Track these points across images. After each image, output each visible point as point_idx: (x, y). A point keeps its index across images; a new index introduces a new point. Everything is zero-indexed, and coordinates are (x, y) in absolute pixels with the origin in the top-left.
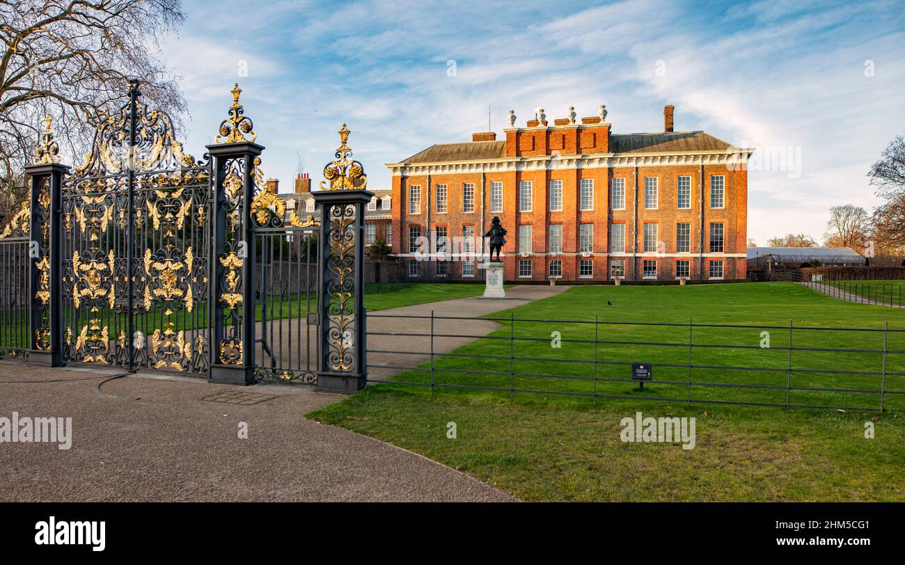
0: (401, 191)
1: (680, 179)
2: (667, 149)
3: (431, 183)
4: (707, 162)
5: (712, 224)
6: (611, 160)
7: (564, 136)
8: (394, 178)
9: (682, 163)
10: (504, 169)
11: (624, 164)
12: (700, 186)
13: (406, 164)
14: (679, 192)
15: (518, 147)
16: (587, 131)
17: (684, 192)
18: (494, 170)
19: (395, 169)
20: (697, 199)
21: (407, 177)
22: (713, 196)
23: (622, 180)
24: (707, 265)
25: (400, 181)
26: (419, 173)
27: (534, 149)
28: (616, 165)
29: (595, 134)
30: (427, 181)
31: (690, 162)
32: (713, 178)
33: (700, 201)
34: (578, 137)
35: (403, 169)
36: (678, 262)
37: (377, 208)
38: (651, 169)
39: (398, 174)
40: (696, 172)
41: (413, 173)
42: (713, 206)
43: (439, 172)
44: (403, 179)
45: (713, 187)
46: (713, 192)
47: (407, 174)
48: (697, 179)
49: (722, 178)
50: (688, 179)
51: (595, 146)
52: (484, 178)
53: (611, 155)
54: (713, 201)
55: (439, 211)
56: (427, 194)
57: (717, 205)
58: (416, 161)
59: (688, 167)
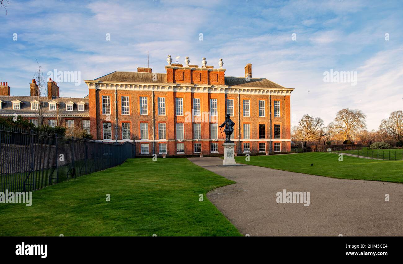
0: (96, 99)
1: (260, 101)
2: (252, 86)
3: (118, 95)
4: (272, 94)
5: (275, 125)
6: (226, 89)
7: (200, 74)
8: (90, 90)
9: (261, 93)
10: (166, 89)
11: (233, 92)
12: (269, 106)
13: (99, 81)
14: (260, 108)
15: (174, 78)
16: (213, 73)
17: (262, 108)
18: (160, 90)
19: (91, 84)
20: (268, 112)
21: (100, 90)
22: (275, 111)
23: (232, 101)
24: (273, 145)
25: (95, 92)
26: (109, 88)
27: (183, 80)
28: (229, 92)
29: (217, 75)
30: (115, 93)
31: (265, 94)
32: (275, 102)
33: (269, 113)
34: (209, 75)
35: (97, 84)
36: (260, 144)
37: (74, 109)
38: (246, 95)
39: (93, 87)
40: (267, 98)
41: (104, 88)
42: (275, 116)
43: (123, 88)
44: (97, 91)
45: (275, 107)
46: (275, 109)
47: (100, 88)
48: (268, 102)
49: (279, 102)
50: (264, 102)
51: (217, 81)
52: (154, 94)
53: (227, 87)
54: (275, 113)
55: (123, 113)
56: (115, 102)
57: (277, 115)
58: (105, 80)
59: (264, 96)
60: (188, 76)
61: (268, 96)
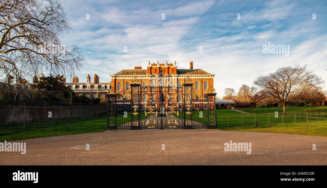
0: (115, 83)
1: (196, 82)
2: (192, 74)
3: (124, 82)
4: (203, 78)
5: (204, 94)
6: (177, 76)
7: (164, 69)
8: (112, 79)
9: (196, 78)
10: (147, 78)
11: (181, 78)
12: (201, 84)
13: (116, 75)
14: (196, 86)
15: (151, 72)
16: (171, 68)
18: (144, 78)
19: (113, 77)
20: (201, 87)
21: (116, 79)
22: (204, 87)
23: (181, 82)
24: (204, 105)
25: (114, 80)
26: (121, 78)
27: (156, 73)
28: (179, 78)
29: (173, 69)
30: (123, 81)
31: (199, 78)
32: (204, 82)
33: (201, 88)
34: (168, 70)
35: (115, 77)
36: (196, 105)
37: (105, 88)
39: (114, 78)
40: (200, 80)
41: (118, 78)
42: (205, 89)
43: (127, 78)
44: (115, 80)
45: (205, 84)
46: (204, 86)
47: (116, 78)
48: (200, 82)
49: (207, 82)
50: (198, 82)
51: (173, 72)
52: (141, 80)
53: (178, 75)
54: (204, 88)
55: (127, 90)
56: (123, 85)
57: (206, 89)
58: (119, 75)
59: (198, 79)
60: (158, 71)
61: (200, 79)
